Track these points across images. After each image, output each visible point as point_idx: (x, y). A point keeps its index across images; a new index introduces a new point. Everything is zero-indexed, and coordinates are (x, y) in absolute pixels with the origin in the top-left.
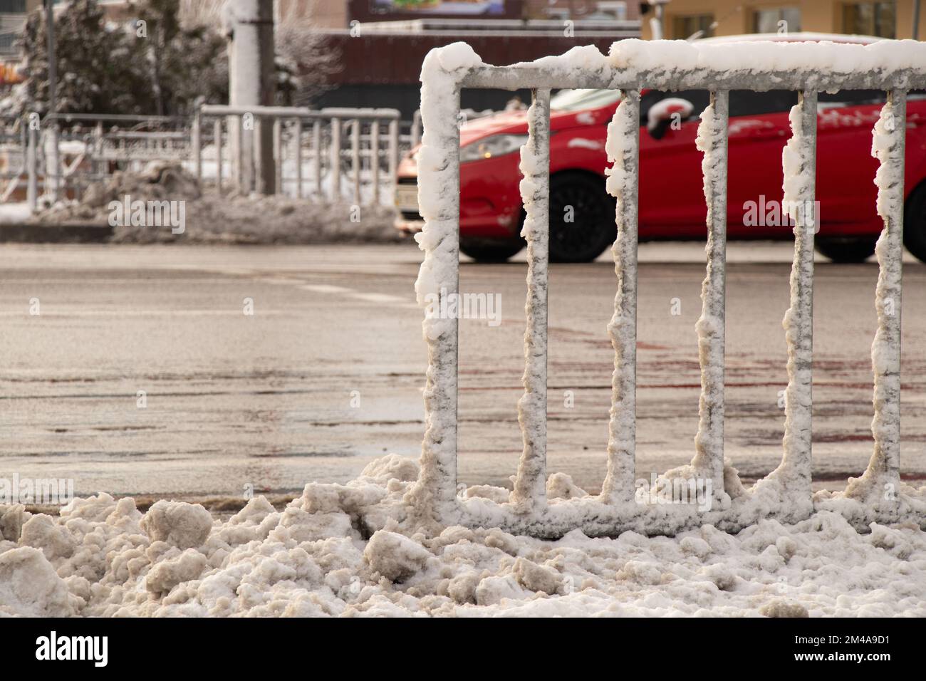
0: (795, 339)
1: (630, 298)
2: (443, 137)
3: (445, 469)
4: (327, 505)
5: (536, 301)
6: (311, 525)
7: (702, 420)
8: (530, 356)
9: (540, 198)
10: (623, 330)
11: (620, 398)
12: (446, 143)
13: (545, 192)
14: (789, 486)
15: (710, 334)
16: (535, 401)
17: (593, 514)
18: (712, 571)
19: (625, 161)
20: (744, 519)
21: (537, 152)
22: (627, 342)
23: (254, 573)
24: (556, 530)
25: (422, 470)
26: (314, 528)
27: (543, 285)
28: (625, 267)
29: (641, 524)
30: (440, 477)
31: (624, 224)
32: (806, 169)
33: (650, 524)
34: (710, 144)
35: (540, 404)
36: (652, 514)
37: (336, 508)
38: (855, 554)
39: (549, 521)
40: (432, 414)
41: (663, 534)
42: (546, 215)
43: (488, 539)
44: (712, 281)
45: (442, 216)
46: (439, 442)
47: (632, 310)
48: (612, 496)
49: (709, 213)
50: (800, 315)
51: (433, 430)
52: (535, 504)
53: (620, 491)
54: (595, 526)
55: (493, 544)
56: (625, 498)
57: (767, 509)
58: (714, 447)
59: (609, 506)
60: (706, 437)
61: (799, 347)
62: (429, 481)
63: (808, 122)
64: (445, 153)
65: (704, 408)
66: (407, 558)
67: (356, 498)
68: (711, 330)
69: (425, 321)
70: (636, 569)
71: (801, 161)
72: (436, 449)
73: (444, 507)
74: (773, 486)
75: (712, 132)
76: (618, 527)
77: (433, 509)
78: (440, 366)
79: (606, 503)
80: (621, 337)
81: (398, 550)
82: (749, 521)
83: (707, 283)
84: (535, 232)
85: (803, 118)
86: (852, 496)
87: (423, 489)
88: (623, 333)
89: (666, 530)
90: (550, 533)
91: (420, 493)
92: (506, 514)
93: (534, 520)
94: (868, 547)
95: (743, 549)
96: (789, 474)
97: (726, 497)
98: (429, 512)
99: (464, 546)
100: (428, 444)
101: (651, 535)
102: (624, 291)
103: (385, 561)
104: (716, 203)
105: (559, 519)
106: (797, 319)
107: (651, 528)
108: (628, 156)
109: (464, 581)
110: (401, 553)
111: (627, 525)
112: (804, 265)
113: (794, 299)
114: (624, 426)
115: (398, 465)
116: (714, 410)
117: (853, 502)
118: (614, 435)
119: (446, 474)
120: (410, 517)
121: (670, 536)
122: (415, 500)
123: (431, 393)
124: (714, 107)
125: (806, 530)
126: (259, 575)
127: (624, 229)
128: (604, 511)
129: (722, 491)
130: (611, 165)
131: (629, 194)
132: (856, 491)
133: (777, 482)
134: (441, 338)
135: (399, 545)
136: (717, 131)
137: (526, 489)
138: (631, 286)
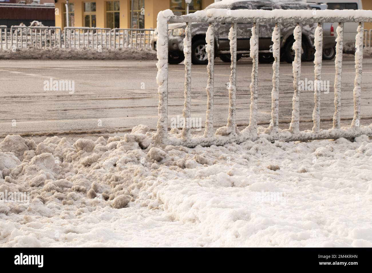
0: (253, 91)
1: (212, 81)
2: (164, 36)
3: (165, 129)
4: (132, 140)
5: (188, 82)
6: (128, 145)
7: (229, 114)
8: (186, 97)
9: (189, 53)
10: (210, 89)
11: (209, 108)
12: (165, 38)
13: (190, 51)
14: (251, 131)
15: (232, 90)
16: (188, 110)
17: (203, 140)
18: (243, 156)
19: (211, 43)
20: (241, 140)
21: (188, 40)
22: (211, 93)
23: (120, 160)
24: (193, 145)
25: (158, 130)
26: (129, 146)
27: (190, 77)
28: (211, 72)
29: (215, 143)
30: (163, 131)
31: (211, 60)
32: (256, 45)
33: (217, 143)
34: (232, 38)
35: (189, 110)
36: (218, 140)
37: (134, 141)
38: (272, 149)
39: (192, 143)
40: (161, 114)
41: (220, 145)
42: (191, 58)
43: (180, 149)
44: (233, 76)
45: (164, 58)
46: (163, 122)
47: (213, 84)
48: (207, 135)
49: (232, 57)
50: (254, 85)
51: (161, 118)
52: (188, 138)
53: (209, 134)
54: (203, 144)
55: (182, 150)
56: (211, 136)
57: (247, 138)
58: (233, 121)
59: (207, 138)
60: (231, 118)
61: (254, 93)
62: (160, 133)
63: (257, 32)
64: (165, 40)
65: (230, 111)
66: (161, 155)
67: (139, 138)
68: (232, 89)
69: (159, 88)
70: (225, 156)
71: (255, 42)
72: (162, 124)
73: (164, 140)
74: (247, 131)
75: (233, 34)
76: (209, 144)
77: (161, 140)
78: (163, 101)
79: (206, 137)
80: (210, 91)
81: (159, 153)
82: (242, 141)
83: (231, 76)
84: (188, 63)
85: (256, 30)
86: (266, 133)
87: (158, 135)
88: (210, 90)
89: (221, 144)
90: (192, 146)
91: (157, 136)
92: (181, 141)
93: (188, 143)
94: (275, 147)
95: (243, 149)
96: (252, 128)
97: (236, 135)
98: (160, 141)
99: (174, 151)
100: (160, 122)
101: (218, 146)
102: (211, 79)
103: (155, 156)
104: (234, 54)
105: (194, 142)
106: (254, 86)
107: (217, 144)
108: (211, 41)
109: (181, 161)
110: (160, 154)
111: (211, 143)
112: (256, 71)
113: (253, 80)
114: (210, 116)
115: (144, 128)
116: (233, 111)
117: (267, 135)
118: (208, 119)
119: (165, 131)
120: (155, 143)
121: (223, 146)
122: (156, 138)
123: (161, 108)
124: (233, 27)
125: (258, 143)
126: (122, 161)
127: (211, 61)
128: (206, 139)
129: (235, 133)
130: (207, 44)
131: (212, 52)
132: (267, 132)
133: (248, 130)
134: (163, 93)
135: (159, 151)
136: (234, 34)
137: (185, 134)
138: (212, 77)
